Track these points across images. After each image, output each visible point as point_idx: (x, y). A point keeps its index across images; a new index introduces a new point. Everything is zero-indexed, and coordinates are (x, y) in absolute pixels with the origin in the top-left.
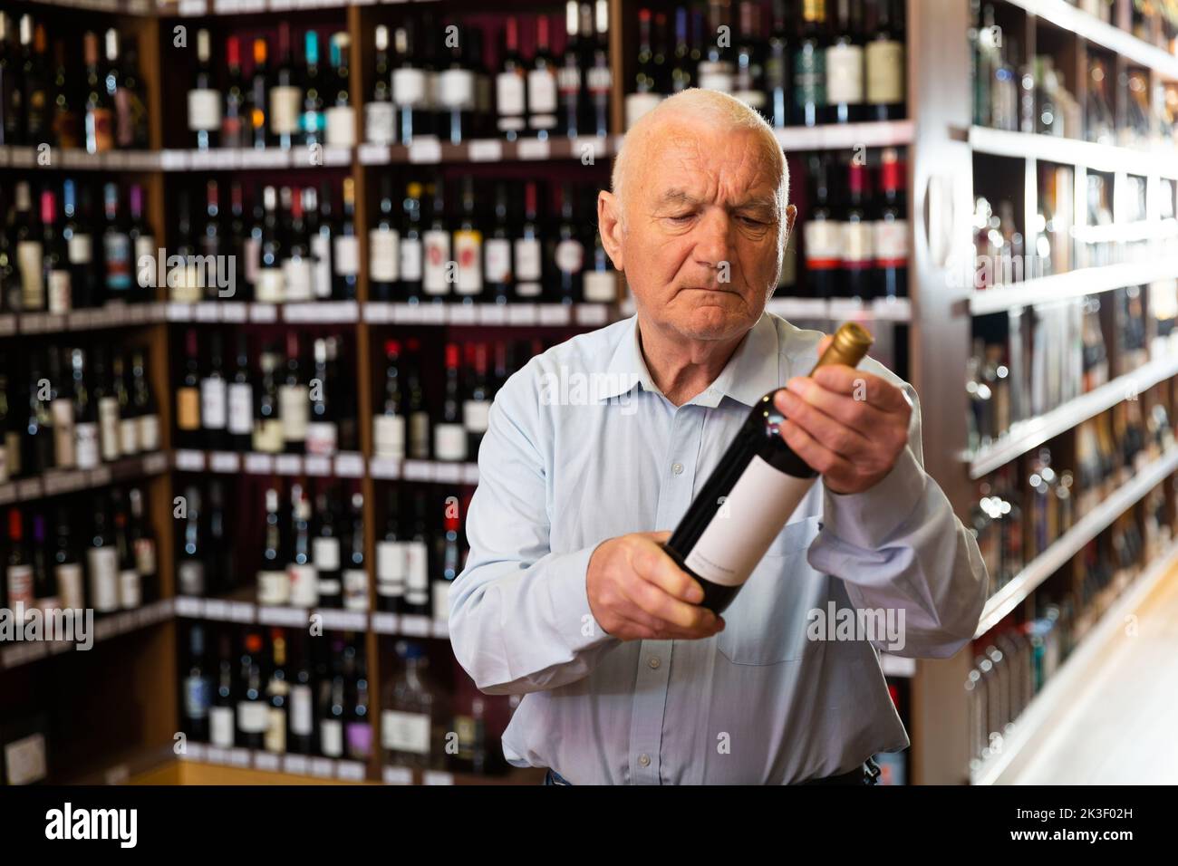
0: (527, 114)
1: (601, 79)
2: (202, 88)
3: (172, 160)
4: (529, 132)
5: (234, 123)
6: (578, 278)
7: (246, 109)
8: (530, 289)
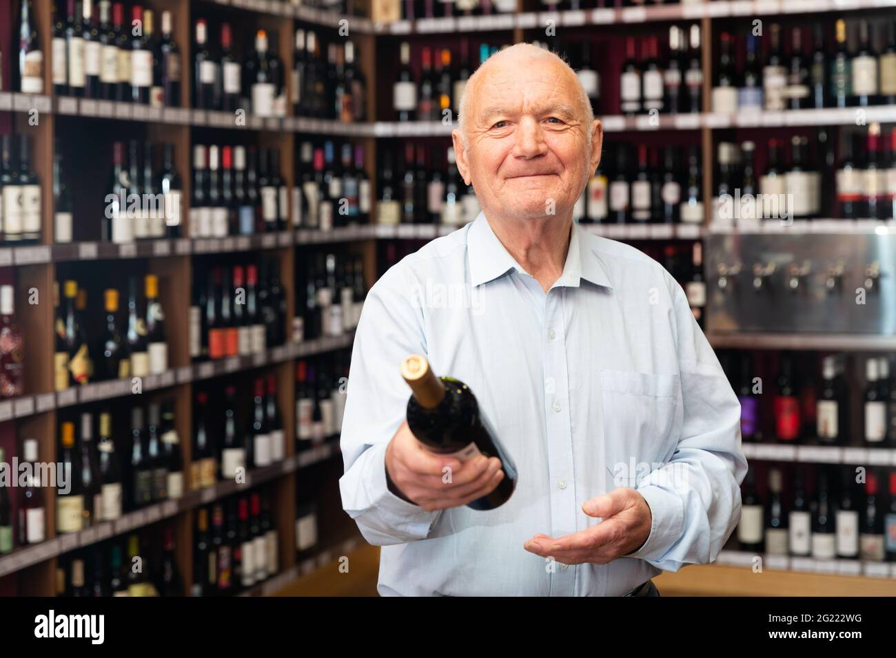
0: (642, 100)
1: (694, 77)
2: (405, 81)
3: (382, 129)
4: (643, 111)
5: (427, 106)
6: (677, 208)
7: (436, 95)
8: (643, 215)
